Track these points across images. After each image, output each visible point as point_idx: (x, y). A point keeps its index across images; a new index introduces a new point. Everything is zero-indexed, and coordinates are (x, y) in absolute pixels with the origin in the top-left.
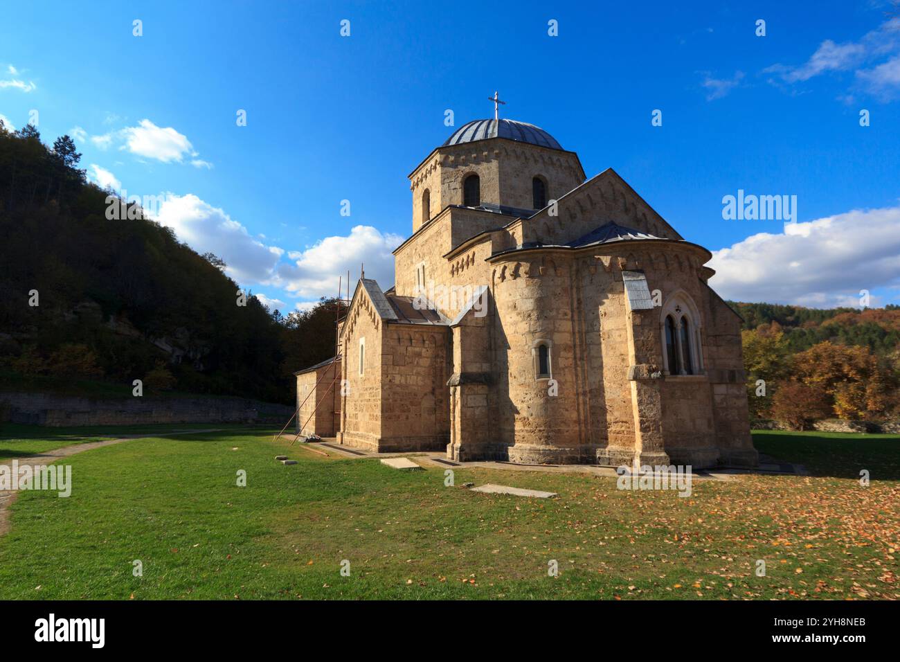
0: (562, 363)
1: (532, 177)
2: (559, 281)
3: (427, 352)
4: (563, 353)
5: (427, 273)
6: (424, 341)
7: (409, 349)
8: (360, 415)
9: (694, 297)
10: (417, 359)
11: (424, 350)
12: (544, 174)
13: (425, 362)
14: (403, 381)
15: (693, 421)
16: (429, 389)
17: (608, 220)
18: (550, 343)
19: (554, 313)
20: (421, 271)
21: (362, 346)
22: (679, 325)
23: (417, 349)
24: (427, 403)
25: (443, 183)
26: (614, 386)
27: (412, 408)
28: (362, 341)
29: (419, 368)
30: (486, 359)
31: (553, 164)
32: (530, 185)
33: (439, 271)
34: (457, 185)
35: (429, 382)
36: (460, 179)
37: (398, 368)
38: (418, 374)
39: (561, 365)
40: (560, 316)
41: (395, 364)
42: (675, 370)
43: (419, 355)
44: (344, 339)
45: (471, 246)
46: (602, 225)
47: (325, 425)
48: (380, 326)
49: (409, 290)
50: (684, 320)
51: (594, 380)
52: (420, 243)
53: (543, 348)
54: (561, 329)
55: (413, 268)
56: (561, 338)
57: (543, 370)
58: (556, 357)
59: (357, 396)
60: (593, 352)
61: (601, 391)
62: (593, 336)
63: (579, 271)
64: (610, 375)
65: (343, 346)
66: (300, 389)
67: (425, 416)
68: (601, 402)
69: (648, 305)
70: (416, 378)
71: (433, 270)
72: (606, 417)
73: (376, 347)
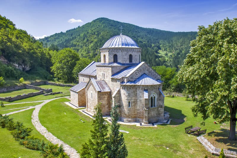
0: (133, 105)
1: (129, 55)
6: (106, 94)
12: (132, 54)
13: (106, 98)
14: (102, 103)
15: (154, 115)
16: (107, 104)
17: (144, 73)
18: (131, 102)
19: (131, 96)
20: (104, 74)
21: (92, 93)
23: (104, 96)
24: (107, 106)
25: (109, 56)
27: (104, 108)
30: (119, 102)
31: (134, 51)
32: (128, 57)
34: (112, 57)
35: (107, 102)
38: (105, 101)
39: (132, 105)
41: (100, 99)
42: (152, 106)
43: (105, 97)
44: (86, 89)
45: (116, 79)
46: (142, 74)
47: (81, 104)
48: (97, 92)
49: (100, 77)
50: (154, 97)
51: (138, 108)
52: (103, 68)
53: (129, 102)
54: (133, 99)
55: (101, 73)
56: (133, 101)
57: (129, 106)
58: (132, 104)
59: (91, 103)
60: (138, 103)
61: (139, 110)
62: (138, 100)
63: (137, 88)
64: (141, 107)
65: (86, 90)
66: (72, 93)
67: (106, 109)
68: (139, 112)
69: (147, 98)
70: (104, 102)
71: (106, 77)
72: (140, 114)
73: (96, 95)
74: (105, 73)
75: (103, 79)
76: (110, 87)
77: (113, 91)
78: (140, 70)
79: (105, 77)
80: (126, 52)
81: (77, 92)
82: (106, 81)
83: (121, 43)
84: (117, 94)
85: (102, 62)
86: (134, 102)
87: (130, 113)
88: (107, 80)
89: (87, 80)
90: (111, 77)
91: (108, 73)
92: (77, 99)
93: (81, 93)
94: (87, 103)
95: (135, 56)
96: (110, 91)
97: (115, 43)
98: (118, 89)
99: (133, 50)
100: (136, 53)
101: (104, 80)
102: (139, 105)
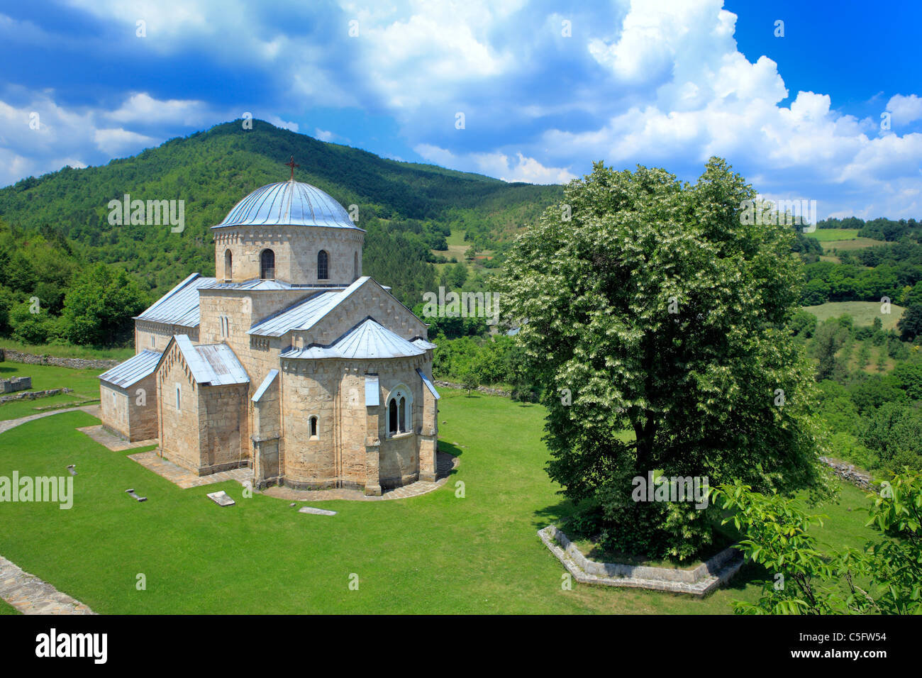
1: (318, 253)
2: (326, 376)
3: (232, 402)
4: (327, 423)
5: (230, 327)
6: (230, 393)
7: (219, 400)
8: (179, 441)
9: (409, 385)
10: (225, 407)
11: (231, 400)
12: (327, 249)
13: (231, 408)
14: (215, 425)
15: (401, 461)
16: (235, 428)
17: (366, 316)
18: (318, 417)
19: (322, 397)
20: (225, 321)
21: (178, 390)
22: (398, 404)
23: (225, 400)
24: (234, 437)
25: (244, 255)
26: (357, 443)
28: (178, 385)
29: (227, 414)
31: (335, 239)
32: (315, 259)
34: (256, 257)
35: (234, 422)
36: (258, 254)
37: (211, 416)
38: (226, 418)
39: (325, 430)
40: (326, 399)
41: (209, 413)
42: (393, 429)
43: (227, 404)
44: (158, 374)
45: (267, 337)
46: (361, 320)
47: (140, 432)
48: (196, 386)
49: (214, 331)
50: (403, 399)
51: (345, 438)
52: (224, 298)
53: (314, 420)
54: (326, 407)
55: (217, 314)
56: (325, 413)
57: (314, 432)
58: (322, 425)
59: (175, 425)
60: (345, 421)
61: (348, 445)
62: (346, 412)
63: (339, 369)
64: (354, 437)
65: (158, 380)
66: (105, 391)
67: (232, 447)
68: (348, 452)
69: (377, 403)
70: (225, 421)
71: (235, 330)
72: (352, 461)
73: (193, 399)
74: (229, 315)
75: (223, 339)
76: (248, 368)
77: (255, 382)
78: (354, 304)
79: (231, 332)
80: (305, 244)
81: (125, 386)
82: (234, 346)
83: (289, 211)
84: (268, 390)
85: (221, 275)
87: (316, 459)
88: (235, 340)
89: (162, 341)
90: (251, 331)
91: (239, 315)
92: (127, 414)
94: (160, 426)
95: (341, 255)
96: (244, 380)
97: (266, 207)
98: (273, 375)
99: (333, 234)
100: (342, 247)
101: (228, 340)
102: (347, 429)
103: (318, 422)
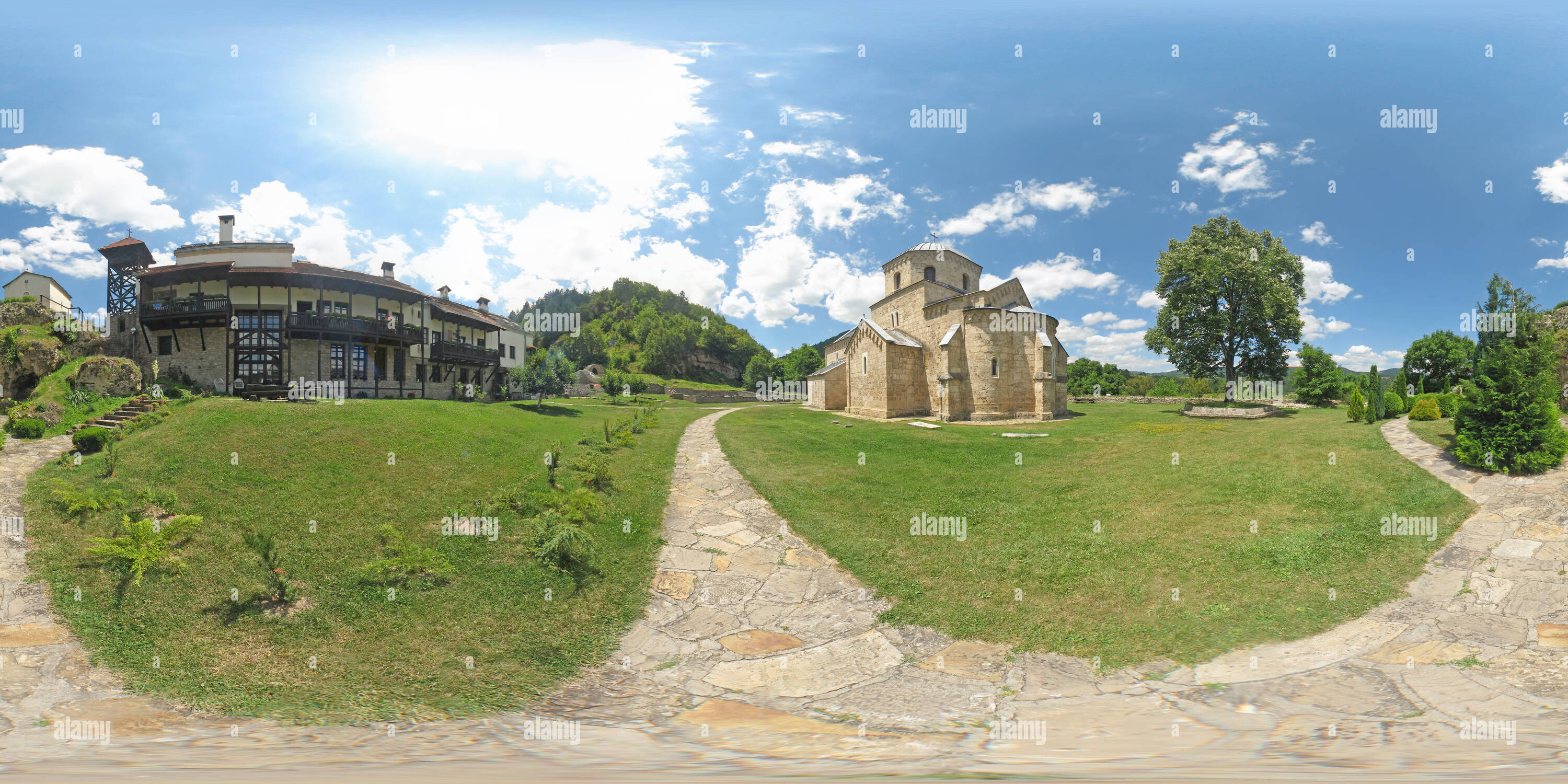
0: (1004, 369)
3: (910, 362)
5: (901, 317)
6: (910, 354)
7: (901, 357)
8: (864, 398)
13: (909, 367)
14: (897, 377)
16: (911, 383)
18: (998, 358)
19: (1001, 343)
20: (895, 316)
23: (904, 358)
25: (912, 269)
26: (1027, 382)
27: (904, 393)
28: (865, 354)
30: (959, 366)
33: (913, 316)
34: (921, 271)
38: (906, 373)
40: (1004, 344)
41: (893, 367)
43: (905, 361)
45: (946, 302)
47: (831, 403)
48: (885, 345)
51: (1016, 378)
52: (894, 301)
53: (994, 361)
54: (1004, 350)
55: (887, 315)
56: (1003, 356)
57: (994, 373)
58: (1002, 365)
59: (861, 387)
60: (1018, 364)
61: (1020, 384)
62: (1017, 357)
64: (1024, 377)
67: (909, 397)
68: (1020, 389)
69: (1049, 345)
70: (905, 377)
71: (906, 315)
72: (1023, 397)
73: (880, 357)
74: (900, 309)
75: (893, 330)
76: (920, 338)
77: (932, 341)
79: (901, 320)
82: (905, 329)
84: (953, 338)
85: (890, 290)
86: (1007, 362)
87: (999, 396)
90: (925, 308)
91: (910, 304)
92: (823, 392)
93: (832, 376)
94: (847, 392)
96: (919, 346)
98: (955, 328)
101: (898, 327)
102: (1019, 370)
103: (998, 363)
